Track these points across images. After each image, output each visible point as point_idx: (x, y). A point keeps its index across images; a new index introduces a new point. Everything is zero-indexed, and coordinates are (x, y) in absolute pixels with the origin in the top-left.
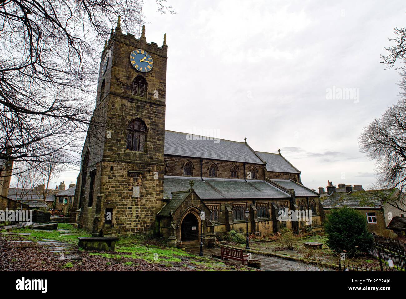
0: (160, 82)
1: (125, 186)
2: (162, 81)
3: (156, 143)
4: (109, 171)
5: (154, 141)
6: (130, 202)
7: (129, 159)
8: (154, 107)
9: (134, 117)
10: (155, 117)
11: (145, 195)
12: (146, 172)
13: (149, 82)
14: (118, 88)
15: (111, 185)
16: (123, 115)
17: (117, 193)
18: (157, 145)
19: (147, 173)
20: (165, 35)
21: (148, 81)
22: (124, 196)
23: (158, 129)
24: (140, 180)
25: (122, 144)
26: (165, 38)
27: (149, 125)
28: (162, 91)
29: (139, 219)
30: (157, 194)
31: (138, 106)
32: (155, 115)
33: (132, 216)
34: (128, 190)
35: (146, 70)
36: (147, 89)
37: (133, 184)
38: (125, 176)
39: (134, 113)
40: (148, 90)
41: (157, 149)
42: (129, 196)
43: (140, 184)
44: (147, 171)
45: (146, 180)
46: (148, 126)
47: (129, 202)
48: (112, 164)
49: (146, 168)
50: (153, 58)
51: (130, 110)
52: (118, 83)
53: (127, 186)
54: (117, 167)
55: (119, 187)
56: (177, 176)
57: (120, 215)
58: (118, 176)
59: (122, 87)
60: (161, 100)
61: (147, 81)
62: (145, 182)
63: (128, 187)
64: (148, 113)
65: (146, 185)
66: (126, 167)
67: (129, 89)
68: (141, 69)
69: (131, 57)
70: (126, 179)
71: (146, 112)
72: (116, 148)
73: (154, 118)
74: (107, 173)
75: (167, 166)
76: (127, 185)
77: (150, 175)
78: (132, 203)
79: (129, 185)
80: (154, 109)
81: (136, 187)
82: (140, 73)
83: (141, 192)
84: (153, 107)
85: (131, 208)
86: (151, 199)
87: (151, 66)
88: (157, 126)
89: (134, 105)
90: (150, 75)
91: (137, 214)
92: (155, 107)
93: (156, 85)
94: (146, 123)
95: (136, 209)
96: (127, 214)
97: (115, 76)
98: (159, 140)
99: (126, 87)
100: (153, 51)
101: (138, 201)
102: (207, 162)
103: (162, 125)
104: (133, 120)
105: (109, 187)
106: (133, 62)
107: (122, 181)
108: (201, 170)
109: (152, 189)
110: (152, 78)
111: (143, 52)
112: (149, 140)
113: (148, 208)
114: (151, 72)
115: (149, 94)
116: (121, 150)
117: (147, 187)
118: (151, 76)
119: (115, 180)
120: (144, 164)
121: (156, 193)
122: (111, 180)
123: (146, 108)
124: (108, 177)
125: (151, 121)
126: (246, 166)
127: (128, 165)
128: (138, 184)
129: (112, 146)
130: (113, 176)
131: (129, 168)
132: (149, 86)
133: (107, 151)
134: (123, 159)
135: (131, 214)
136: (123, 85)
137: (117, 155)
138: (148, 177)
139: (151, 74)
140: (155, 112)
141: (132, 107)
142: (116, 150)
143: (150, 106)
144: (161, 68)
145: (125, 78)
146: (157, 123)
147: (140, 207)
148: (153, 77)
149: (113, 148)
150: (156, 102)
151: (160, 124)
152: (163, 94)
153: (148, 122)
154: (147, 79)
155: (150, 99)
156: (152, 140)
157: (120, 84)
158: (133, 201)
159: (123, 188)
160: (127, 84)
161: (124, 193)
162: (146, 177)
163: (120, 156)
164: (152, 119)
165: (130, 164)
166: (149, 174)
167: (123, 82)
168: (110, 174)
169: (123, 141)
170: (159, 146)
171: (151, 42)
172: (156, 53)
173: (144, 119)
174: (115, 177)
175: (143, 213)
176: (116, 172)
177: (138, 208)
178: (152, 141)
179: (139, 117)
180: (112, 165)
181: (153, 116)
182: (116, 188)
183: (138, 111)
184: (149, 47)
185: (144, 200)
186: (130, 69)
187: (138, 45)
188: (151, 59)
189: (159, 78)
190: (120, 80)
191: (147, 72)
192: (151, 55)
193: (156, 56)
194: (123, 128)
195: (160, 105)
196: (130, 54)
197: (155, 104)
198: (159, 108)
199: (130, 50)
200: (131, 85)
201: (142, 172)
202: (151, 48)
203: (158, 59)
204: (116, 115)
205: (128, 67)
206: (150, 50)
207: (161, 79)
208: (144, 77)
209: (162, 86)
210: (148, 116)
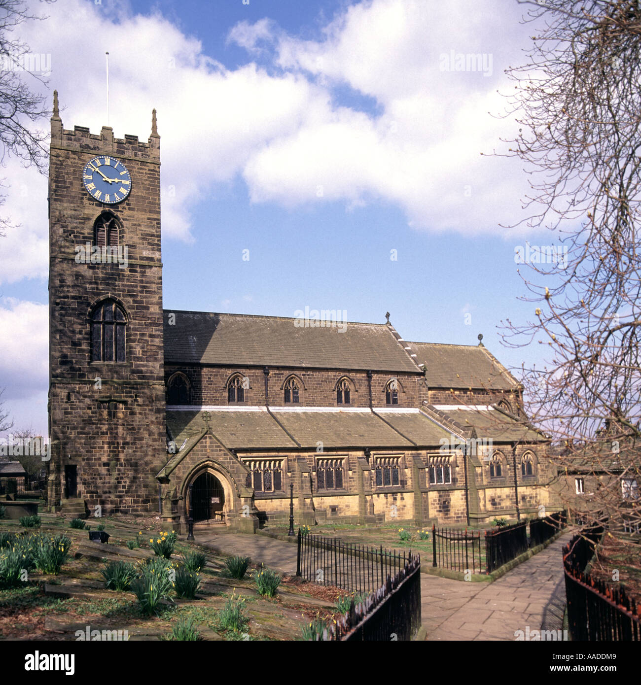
0: (149, 219)
1: (94, 426)
2: (152, 216)
3: (147, 341)
4: (64, 400)
5: (142, 339)
6: (106, 454)
7: (98, 377)
8: (139, 272)
9: (102, 298)
10: (142, 292)
11: (131, 441)
12: (130, 400)
13: (124, 223)
14: (67, 244)
15: (69, 425)
16: (82, 295)
18: (149, 347)
19: (132, 401)
20: (154, 112)
21: (124, 219)
22: (94, 443)
23: (148, 315)
24: (120, 415)
25: (84, 351)
26: (154, 120)
27: (130, 308)
28: (153, 235)
29: (123, 484)
30: (155, 440)
31: (107, 273)
32: (141, 287)
33: (110, 479)
34: (100, 433)
35: (118, 199)
36: (123, 237)
37: (109, 422)
38: (94, 408)
39: (101, 288)
40: (123, 239)
41: (148, 354)
42: (103, 442)
43: (121, 422)
44: (132, 397)
45: (132, 413)
46: (129, 311)
47: (104, 454)
48: (68, 388)
49: (130, 392)
50: (130, 171)
51: (92, 283)
52: (66, 234)
53: (99, 425)
54: (78, 393)
55: (84, 428)
56: (214, 404)
57: (90, 477)
58: (81, 408)
59: (73, 242)
60: (153, 256)
61: (122, 220)
62: (131, 418)
63: (100, 428)
64: (128, 286)
65: (131, 423)
66: (93, 392)
68: (107, 199)
69: (86, 177)
70: (96, 413)
71: (125, 283)
72: (73, 358)
73: (139, 294)
74: (61, 404)
75: (192, 386)
76: (97, 423)
77: (138, 405)
78: (109, 455)
79: (101, 424)
80: (138, 275)
82: (106, 206)
83: (124, 436)
84: (136, 271)
85: (107, 464)
86: (143, 449)
87: (125, 186)
88: (147, 308)
89: (99, 273)
90: (127, 207)
91: (119, 474)
92: (141, 272)
93: (139, 225)
94: (125, 305)
95: (116, 465)
96: (102, 475)
97: (59, 221)
98: (152, 336)
99: (81, 239)
100: (129, 154)
101: (119, 452)
102: (278, 374)
103: (158, 307)
104: (100, 304)
106: (91, 186)
107: (89, 417)
108: (266, 390)
109: (145, 430)
110: (131, 213)
111: (109, 160)
112: (132, 337)
113: (139, 464)
116: (83, 360)
117: (135, 426)
118: (129, 209)
119: (76, 417)
120: (126, 384)
121: (151, 437)
122: (69, 416)
123: (123, 275)
124: (62, 410)
125: (133, 301)
126: (375, 377)
128: (118, 421)
129: (66, 355)
130: (72, 408)
131: (98, 393)
132: (127, 230)
133: (58, 366)
134: (87, 377)
135: (110, 474)
136: (75, 237)
138: (136, 409)
139: (128, 204)
140: (142, 281)
141: (97, 278)
142: (73, 361)
144: (148, 189)
145: (77, 221)
146: (147, 303)
147: (125, 464)
148: (133, 209)
149: (68, 359)
150: (141, 262)
151: (152, 304)
152: (156, 242)
153: (129, 302)
154: (120, 217)
155: (130, 257)
156: (138, 337)
157: (70, 235)
158: (110, 451)
159: (91, 431)
160: (83, 233)
161: (94, 438)
162: (131, 409)
163: (82, 372)
164: (134, 296)
166: (136, 403)
167: (75, 230)
168: (67, 405)
169: (85, 345)
170: (154, 348)
171: (126, 135)
172: (137, 158)
174: (76, 411)
175: (130, 473)
176: (76, 402)
177: (121, 465)
178: (139, 339)
179: (110, 295)
181: (139, 289)
182: (80, 430)
183: (108, 284)
184: (120, 148)
185: (130, 451)
186: (85, 201)
187: (98, 147)
188: (125, 172)
189: (145, 211)
190: (69, 229)
191: (121, 203)
192: (126, 164)
193: (137, 164)
194: (82, 319)
195: (151, 267)
196: (82, 172)
197: (142, 266)
198: (148, 272)
199: (81, 162)
200: (91, 234)
201: (123, 399)
202: (124, 148)
203: (141, 169)
204: (67, 297)
205: (82, 198)
206: (123, 153)
207: (150, 212)
208: (116, 213)
209: (153, 227)
210: (129, 291)
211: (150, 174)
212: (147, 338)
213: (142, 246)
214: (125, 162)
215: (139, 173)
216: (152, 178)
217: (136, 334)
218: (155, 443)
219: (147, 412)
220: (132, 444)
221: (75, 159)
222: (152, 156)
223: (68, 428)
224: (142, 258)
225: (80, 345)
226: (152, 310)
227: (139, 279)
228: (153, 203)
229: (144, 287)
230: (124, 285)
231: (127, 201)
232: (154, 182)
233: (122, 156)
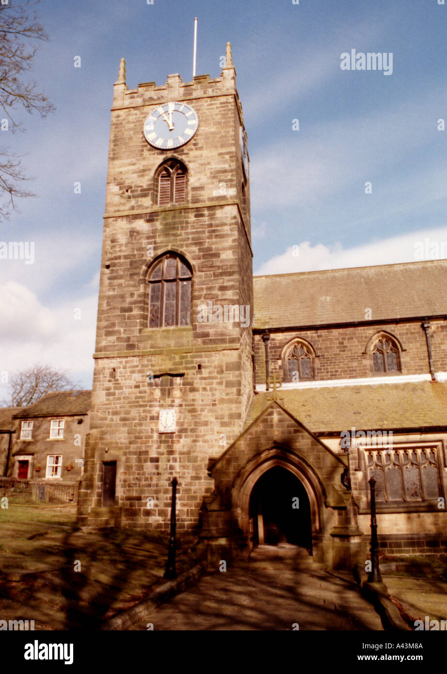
0: (220, 154)
1: (142, 409)
2: (224, 150)
4: (107, 379)
5: (210, 294)
6: (155, 446)
7: (151, 347)
8: (207, 215)
9: (160, 251)
10: (210, 237)
11: (190, 428)
12: (191, 372)
13: (191, 165)
14: (123, 201)
15: (111, 410)
16: (136, 252)
17: (124, 425)
19: (194, 374)
21: (189, 162)
22: (140, 432)
23: (218, 264)
24: (177, 393)
25: (134, 317)
27: (194, 259)
30: (223, 424)
31: (168, 224)
32: (209, 232)
33: (159, 480)
34: (148, 419)
35: (182, 141)
37: (162, 402)
38: (143, 386)
39: (159, 241)
40: (189, 183)
42: (152, 430)
43: (177, 402)
44: (194, 368)
45: (193, 390)
46: (192, 262)
47: (152, 446)
48: (114, 363)
49: (192, 362)
50: (197, 110)
51: (148, 238)
52: (122, 191)
53: (148, 408)
54: (125, 368)
55: (128, 413)
56: (350, 378)
57: (131, 477)
58: (127, 387)
59: (129, 197)
60: (225, 194)
61: (186, 163)
62: (191, 396)
63: (150, 412)
64: (193, 233)
65: (192, 403)
66: (143, 366)
67: (145, 196)
68: (170, 145)
69: (146, 128)
70: (145, 392)
71: (189, 230)
72: (122, 327)
73: (207, 240)
74: (103, 385)
75: (316, 357)
76: (146, 406)
77: (202, 378)
78: (159, 447)
79: (151, 406)
80: (206, 219)
81: (167, 410)
82: (168, 152)
83: (182, 420)
85: (156, 460)
86: (206, 438)
87: (191, 127)
88: (217, 255)
89: (158, 225)
90: (193, 147)
91: (172, 473)
92: (210, 215)
93: (209, 163)
94: (188, 257)
95: (169, 461)
96: (148, 474)
97: (115, 179)
98: (223, 288)
99: (139, 192)
100: (197, 94)
101: (172, 442)
103: (230, 251)
104: (158, 259)
105: (109, 414)
106: (150, 137)
107: (136, 398)
108: (429, 351)
109: (211, 411)
110: (198, 153)
111: (173, 105)
113: (199, 459)
114: (195, 140)
115: (194, 189)
116: (133, 328)
117: (196, 407)
118: (196, 149)
119: (119, 399)
120: (186, 353)
121: (219, 421)
122: (111, 398)
123: (187, 223)
124: (105, 392)
125: (199, 249)
127: (148, 361)
128: (173, 401)
129: (114, 325)
130: (115, 388)
131: (150, 367)
132: (191, 171)
133: (104, 337)
134: (138, 349)
135: (158, 474)
136: (132, 192)
137: (124, 342)
138: (198, 383)
139: (195, 145)
140: (211, 225)
141: (154, 231)
142: (122, 331)
143: (196, 216)
145: (135, 175)
146: (218, 249)
147: (180, 458)
148: (201, 148)
149: (116, 328)
150: (208, 204)
151: (224, 249)
153: (194, 252)
154: (186, 160)
155: (196, 201)
156: (205, 292)
157: (127, 191)
158: (161, 442)
159: (137, 415)
160: (141, 186)
161: (141, 425)
162: (191, 384)
163: (131, 343)
164: (201, 244)
165: (153, 358)
166: (199, 376)
167: (133, 185)
168: (111, 385)
169: (136, 309)
172: (205, 96)
173: (183, 250)
174: (120, 391)
175: (186, 471)
176: (122, 380)
177: (175, 460)
178: (206, 295)
179: (169, 248)
180: (113, 366)
181: (207, 234)
182: (123, 415)
183: (167, 235)
184: (188, 90)
185: (189, 440)
186: (146, 153)
187: (162, 97)
188: (191, 113)
189: (216, 147)
190: (126, 184)
191: (186, 144)
192: (193, 105)
193: (207, 101)
194: (135, 280)
195: (222, 206)
196: (143, 124)
197: (209, 208)
198: (219, 213)
199: (143, 116)
200: (150, 185)
201: (181, 372)
202: (192, 90)
203: (211, 104)
204: (119, 257)
205: (142, 150)
206: (191, 94)
207: (222, 146)
208: (180, 157)
209: (225, 162)
210: (193, 239)
211: (222, 107)
212: (216, 292)
213: (211, 186)
214: (192, 103)
215: (208, 109)
216: (224, 110)
217: (202, 289)
218: (223, 429)
219: (214, 386)
220: (192, 430)
221: (136, 114)
222: (225, 89)
223: (109, 412)
224: (212, 199)
225: (130, 310)
226: (223, 256)
227: (206, 223)
228: (225, 136)
229: (214, 231)
230: (187, 234)
231: (193, 141)
232: (228, 114)
233: (188, 98)
